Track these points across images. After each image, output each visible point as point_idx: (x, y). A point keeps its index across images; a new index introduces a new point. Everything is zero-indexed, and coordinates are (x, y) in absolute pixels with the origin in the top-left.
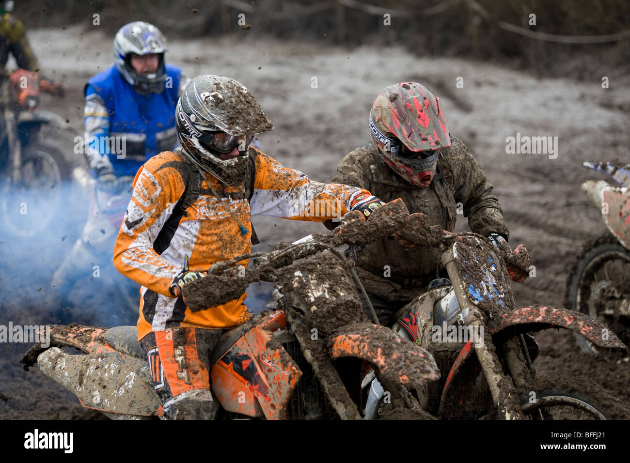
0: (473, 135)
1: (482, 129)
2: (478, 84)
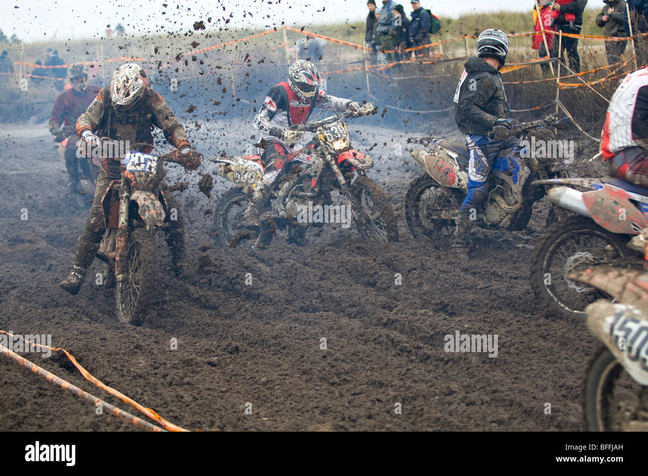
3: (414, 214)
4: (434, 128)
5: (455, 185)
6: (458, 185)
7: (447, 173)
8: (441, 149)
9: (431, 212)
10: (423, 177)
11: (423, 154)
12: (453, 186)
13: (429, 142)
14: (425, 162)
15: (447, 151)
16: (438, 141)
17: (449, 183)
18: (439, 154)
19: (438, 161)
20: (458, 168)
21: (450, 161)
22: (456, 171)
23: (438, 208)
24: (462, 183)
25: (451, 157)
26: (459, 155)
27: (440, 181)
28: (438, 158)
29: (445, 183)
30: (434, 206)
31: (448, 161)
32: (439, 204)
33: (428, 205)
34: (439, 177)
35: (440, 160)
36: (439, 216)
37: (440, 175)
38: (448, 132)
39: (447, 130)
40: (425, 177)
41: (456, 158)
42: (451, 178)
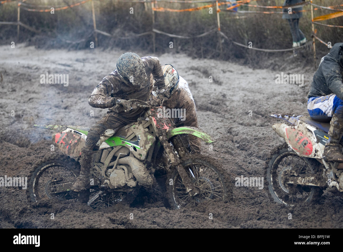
0: (224, 96)
1: (229, 93)
2: (224, 72)
3: (272, 180)
4: (279, 64)
5: (312, 156)
6: (315, 155)
7: (305, 144)
8: (301, 123)
9: (288, 178)
10: (282, 146)
11: (284, 127)
12: (310, 156)
13: (289, 117)
14: (285, 134)
15: (306, 125)
16: (298, 117)
17: (307, 154)
18: (298, 127)
19: (298, 133)
20: (316, 140)
21: (309, 134)
22: (313, 143)
23: (295, 174)
24: (318, 153)
25: (309, 131)
26: (317, 128)
27: (298, 152)
28: (297, 131)
29: (303, 153)
30: (291, 172)
31: (306, 134)
32: (296, 171)
33: (286, 172)
34: (298, 148)
35: (300, 132)
36: (295, 181)
37: (299, 146)
38: (292, 69)
39: (291, 66)
40: (284, 146)
41: (314, 132)
42: (309, 149)
